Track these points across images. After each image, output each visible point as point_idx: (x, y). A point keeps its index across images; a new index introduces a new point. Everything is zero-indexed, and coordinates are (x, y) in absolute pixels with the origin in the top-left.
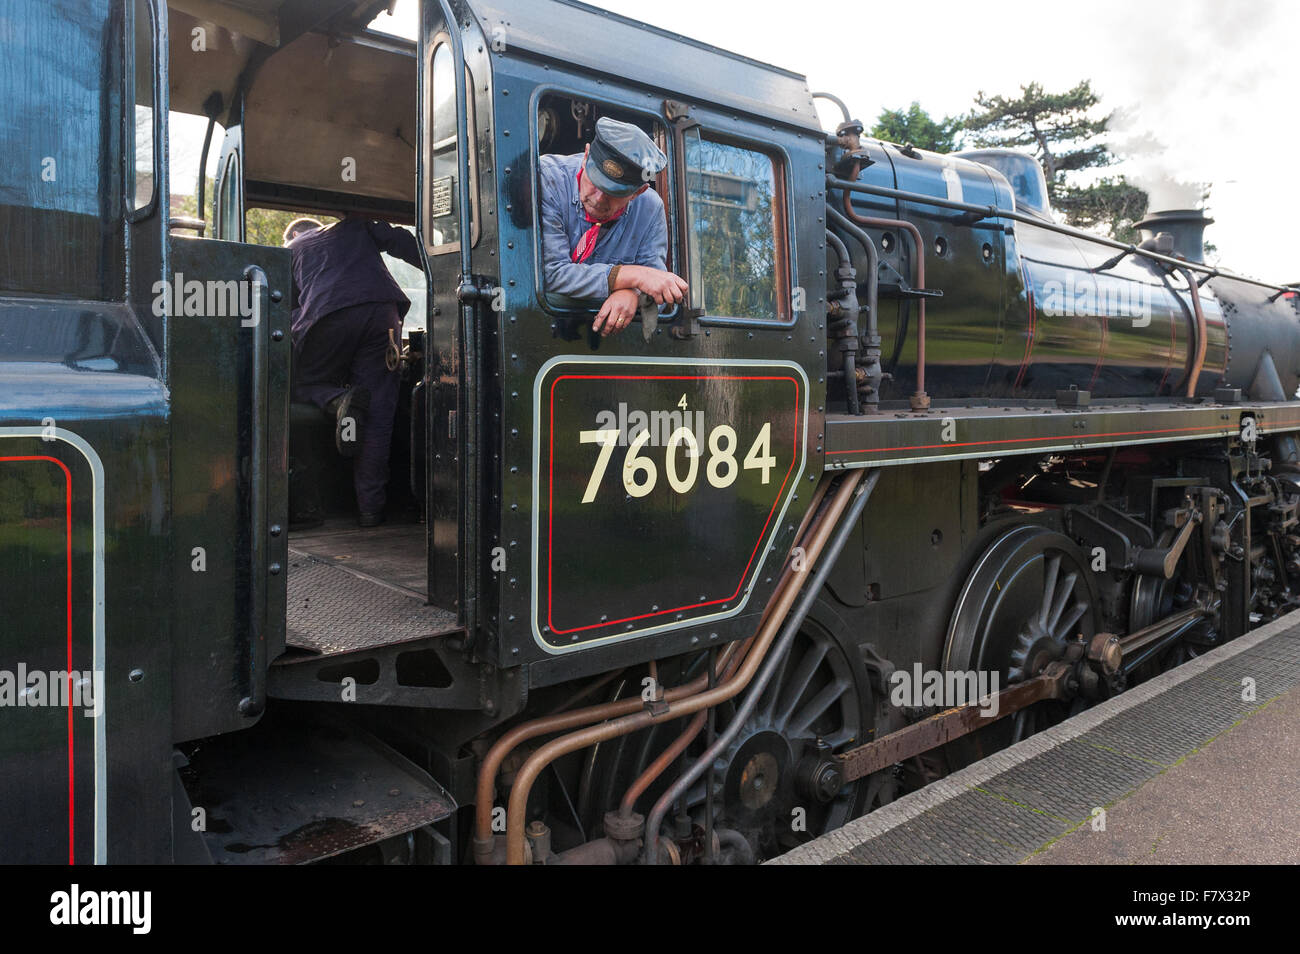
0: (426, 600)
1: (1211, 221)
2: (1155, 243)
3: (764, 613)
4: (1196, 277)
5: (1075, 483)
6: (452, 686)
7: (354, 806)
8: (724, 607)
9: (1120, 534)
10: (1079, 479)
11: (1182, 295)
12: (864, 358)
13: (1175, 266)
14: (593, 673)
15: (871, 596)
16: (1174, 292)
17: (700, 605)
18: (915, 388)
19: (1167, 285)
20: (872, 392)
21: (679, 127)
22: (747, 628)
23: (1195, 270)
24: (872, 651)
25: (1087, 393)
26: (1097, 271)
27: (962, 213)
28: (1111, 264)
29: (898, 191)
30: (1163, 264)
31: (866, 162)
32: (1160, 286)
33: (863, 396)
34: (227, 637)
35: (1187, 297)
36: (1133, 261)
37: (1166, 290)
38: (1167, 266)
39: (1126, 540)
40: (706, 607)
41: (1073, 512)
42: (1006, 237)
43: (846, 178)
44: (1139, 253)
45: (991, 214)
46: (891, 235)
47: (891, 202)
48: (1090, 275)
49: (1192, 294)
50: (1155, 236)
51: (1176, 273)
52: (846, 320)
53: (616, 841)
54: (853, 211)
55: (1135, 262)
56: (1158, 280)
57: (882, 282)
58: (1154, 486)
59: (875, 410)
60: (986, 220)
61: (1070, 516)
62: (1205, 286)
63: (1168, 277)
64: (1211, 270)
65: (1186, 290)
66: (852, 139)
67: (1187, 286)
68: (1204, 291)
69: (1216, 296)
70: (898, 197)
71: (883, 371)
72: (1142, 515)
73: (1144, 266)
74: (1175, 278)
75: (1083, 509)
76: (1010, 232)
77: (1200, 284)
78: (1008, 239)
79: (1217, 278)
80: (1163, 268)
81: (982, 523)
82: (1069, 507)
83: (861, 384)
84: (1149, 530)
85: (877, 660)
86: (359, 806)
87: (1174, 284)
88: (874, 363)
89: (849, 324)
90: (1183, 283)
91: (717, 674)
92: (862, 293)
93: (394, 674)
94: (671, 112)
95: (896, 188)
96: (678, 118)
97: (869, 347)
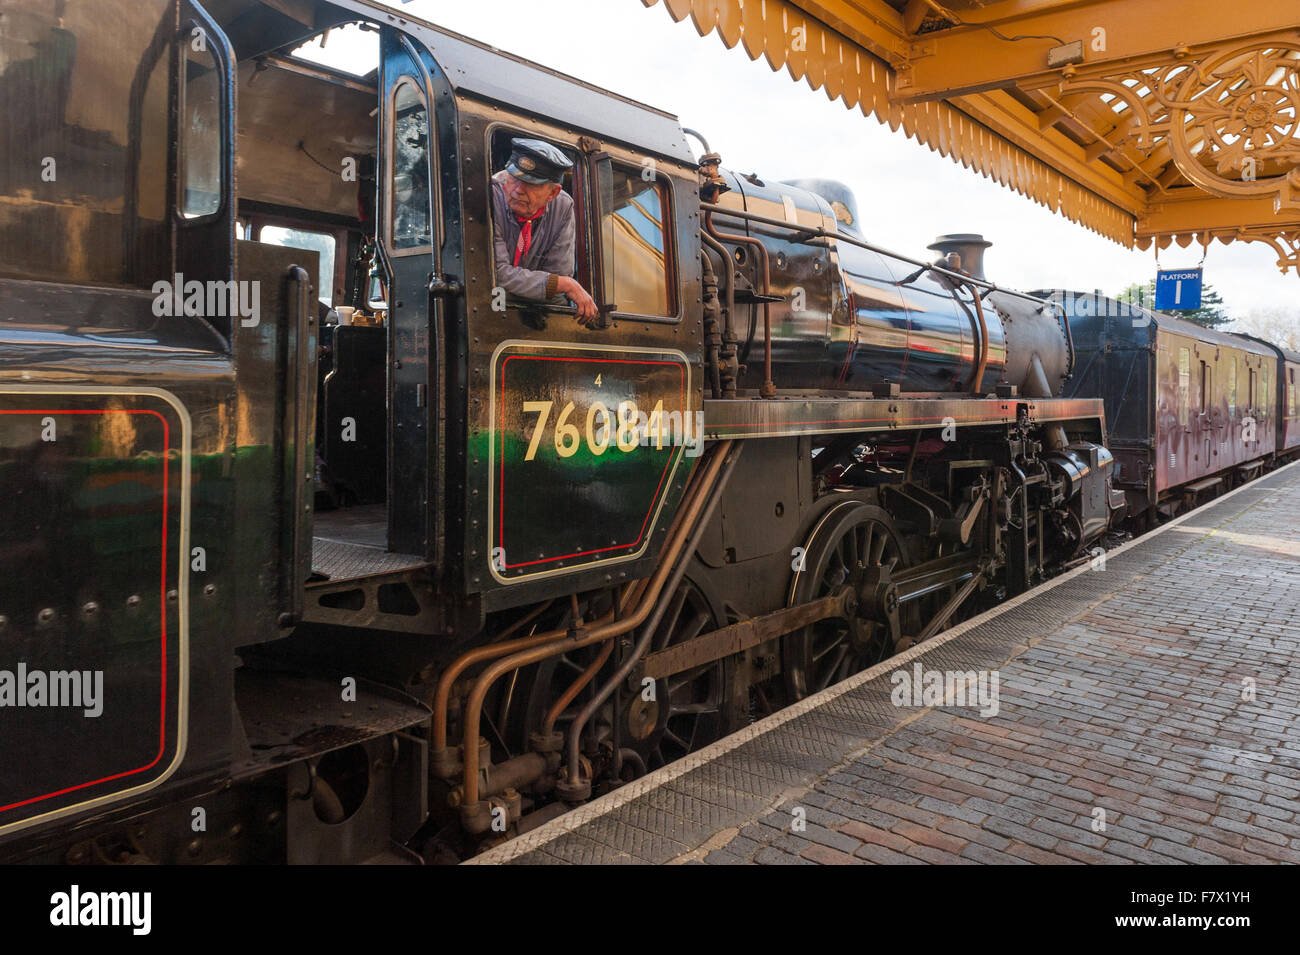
0: (386, 549)
1: (989, 244)
2: (945, 261)
3: (659, 557)
4: (979, 291)
5: (884, 470)
6: (420, 614)
7: (344, 717)
8: (631, 550)
9: (925, 506)
10: (888, 467)
11: (968, 306)
12: (725, 352)
13: (962, 282)
14: (533, 601)
15: (728, 558)
16: (962, 303)
17: (612, 548)
18: (765, 378)
19: (956, 297)
20: (731, 380)
21: (593, 158)
22: (646, 570)
23: (977, 285)
24: (732, 607)
25: (898, 386)
26: (901, 283)
27: (796, 232)
28: (913, 278)
29: (747, 213)
30: (953, 279)
31: (724, 188)
32: (949, 298)
33: (725, 383)
34: (271, 563)
35: (972, 308)
36: (928, 277)
37: (955, 302)
38: (957, 282)
39: (931, 512)
40: (619, 550)
41: (887, 489)
42: (832, 253)
43: (710, 202)
44: (933, 269)
45: (820, 233)
46: (742, 250)
47: (742, 221)
48: (896, 288)
49: (976, 306)
50: (945, 255)
51: (963, 287)
52: (711, 320)
53: (542, 754)
54: (714, 228)
55: (931, 278)
56: (949, 293)
57: (737, 289)
58: (951, 467)
59: (734, 395)
60: (816, 239)
61: (884, 493)
62: (985, 300)
63: (957, 291)
64: (991, 286)
65: (972, 302)
66: (712, 170)
67: (972, 299)
68: (985, 303)
69: (995, 307)
70: (747, 218)
71: (740, 363)
72: (941, 493)
73: (937, 281)
74: (962, 292)
75: (895, 487)
76: (834, 249)
77: (983, 296)
78: (833, 255)
79: (995, 292)
80: (953, 283)
81: (816, 498)
82: (882, 486)
83: (723, 373)
84: (948, 504)
85: (736, 614)
86: (348, 717)
87: (962, 296)
88: (733, 355)
89: (713, 322)
90: (969, 296)
91: (621, 610)
92: (723, 296)
93: (376, 602)
94: (587, 147)
95: (745, 210)
96: (592, 151)
97: (729, 343)
